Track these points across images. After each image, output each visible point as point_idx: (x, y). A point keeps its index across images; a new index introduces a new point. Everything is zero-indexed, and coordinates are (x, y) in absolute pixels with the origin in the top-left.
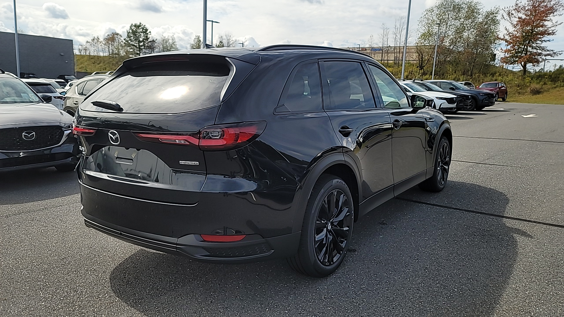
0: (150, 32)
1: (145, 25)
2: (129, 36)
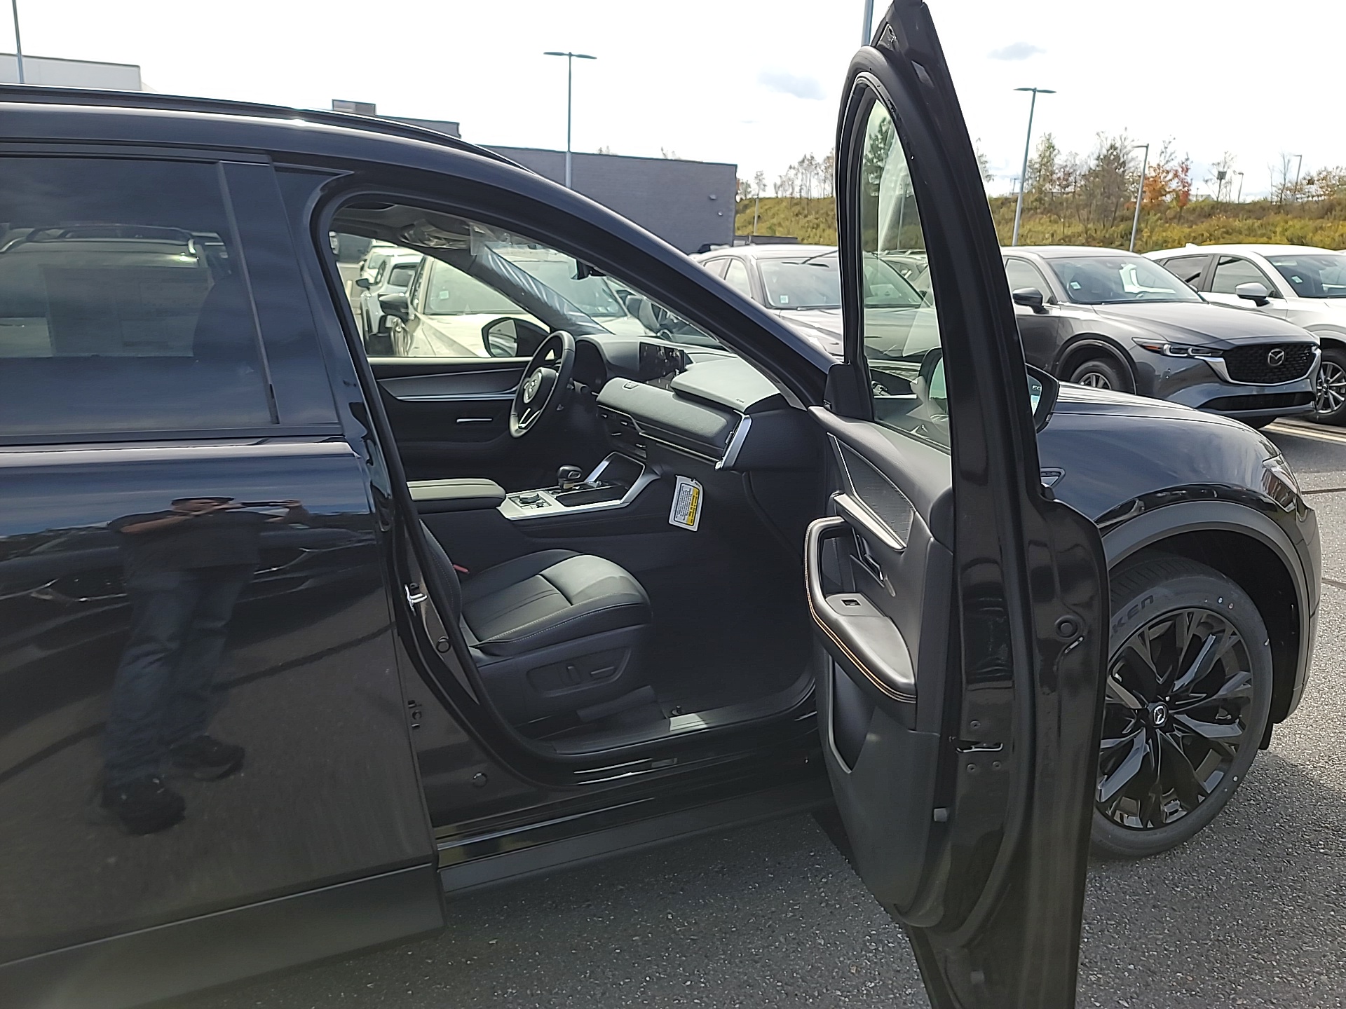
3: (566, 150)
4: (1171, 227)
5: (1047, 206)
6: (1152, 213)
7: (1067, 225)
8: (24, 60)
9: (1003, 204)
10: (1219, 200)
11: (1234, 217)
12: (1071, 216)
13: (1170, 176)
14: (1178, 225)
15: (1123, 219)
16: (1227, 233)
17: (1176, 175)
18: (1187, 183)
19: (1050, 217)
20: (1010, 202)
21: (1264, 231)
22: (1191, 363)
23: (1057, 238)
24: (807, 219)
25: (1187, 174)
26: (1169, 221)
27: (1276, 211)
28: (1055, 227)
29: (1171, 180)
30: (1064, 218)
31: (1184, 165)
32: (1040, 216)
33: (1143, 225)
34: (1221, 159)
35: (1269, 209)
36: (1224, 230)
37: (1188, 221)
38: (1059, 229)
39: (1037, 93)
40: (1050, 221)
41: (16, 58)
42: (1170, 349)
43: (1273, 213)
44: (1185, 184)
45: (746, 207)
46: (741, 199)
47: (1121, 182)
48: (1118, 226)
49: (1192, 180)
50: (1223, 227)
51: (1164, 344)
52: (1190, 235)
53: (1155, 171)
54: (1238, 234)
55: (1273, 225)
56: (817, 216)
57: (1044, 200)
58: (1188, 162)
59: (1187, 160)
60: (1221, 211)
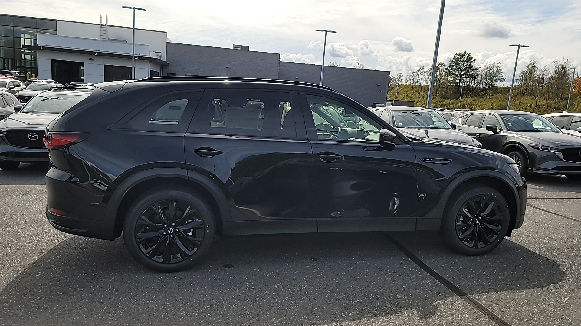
0: (475, 60)
1: (470, 53)
2: (451, 66)
3: (322, 65)
5: (529, 92)
7: (538, 101)
8: (135, 30)
12: (541, 97)
15: (564, 99)
22: (548, 154)
23: (533, 106)
24: (419, 94)
28: (533, 101)
30: (537, 97)
32: (526, 96)
39: (520, 47)
40: (531, 99)
41: (133, 30)
42: (541, 148)
45: (393, 88)
46: (391, 85)
48: (562, 102)
51: (539, 146)
56: (424, 93)
57: (529, 89)
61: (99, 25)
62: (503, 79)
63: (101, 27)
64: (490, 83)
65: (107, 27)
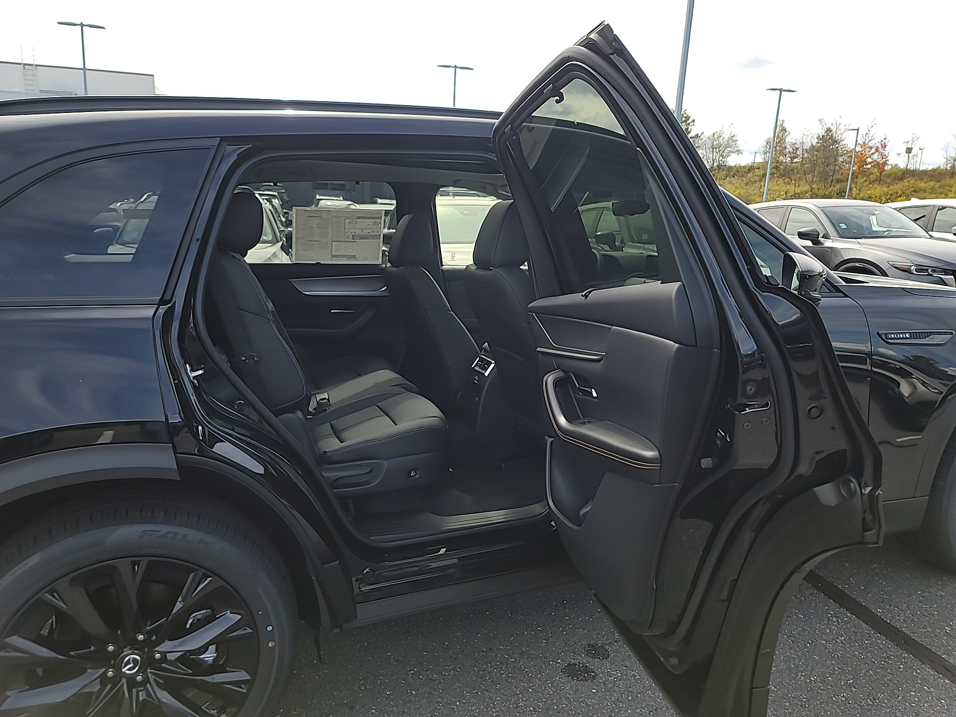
0: (693, 121)
4: (874, 187)
5: (781, 172)
6: (860, 177)
7: (797, 185)
8: (87, 72)
9: (749, 170)
10: (908, 167)
11: (920, 180)
12: (800, 179)
13: (873, 151)
14: (879, 185)
15: (838, 181)
16: (915, 191)
17: (877, 150)
18: (885, 156)
19: (784, 179)
20: (754, 169)
21: (942, 190)
23: (789, 195)
25: (885, 149)
26: (872, 183)
27: (950, 176)
28: (788, 187)
29: (873, 154)
30: (795, 180)
31: (883, 143)
32: (777, 179)
33: (853, 186)
34: (910, 139)
35: (945, 174)
36: (913, 189)
37: (886, 183)
38: (792, 189)
39: (783, 92)
40: (785, 183)
41: (82, 71)
43: (948, 178)
44: (883, 156)
47: (836, 154)
48: (835, 186)
49: (888, 153)
50: (912, 187)
51: (911, 266)
52: (888, 193)
53: (861, 147)
54: (923, 192)
55: (949, 186)
57: (780, 168)
58: (886, 141)
59: (885, 139)
60: (910, 176)
61: (20, 64)
62: (739, 152)
63: (24, 68)
64: (719, 158)
65: (36, 69)
